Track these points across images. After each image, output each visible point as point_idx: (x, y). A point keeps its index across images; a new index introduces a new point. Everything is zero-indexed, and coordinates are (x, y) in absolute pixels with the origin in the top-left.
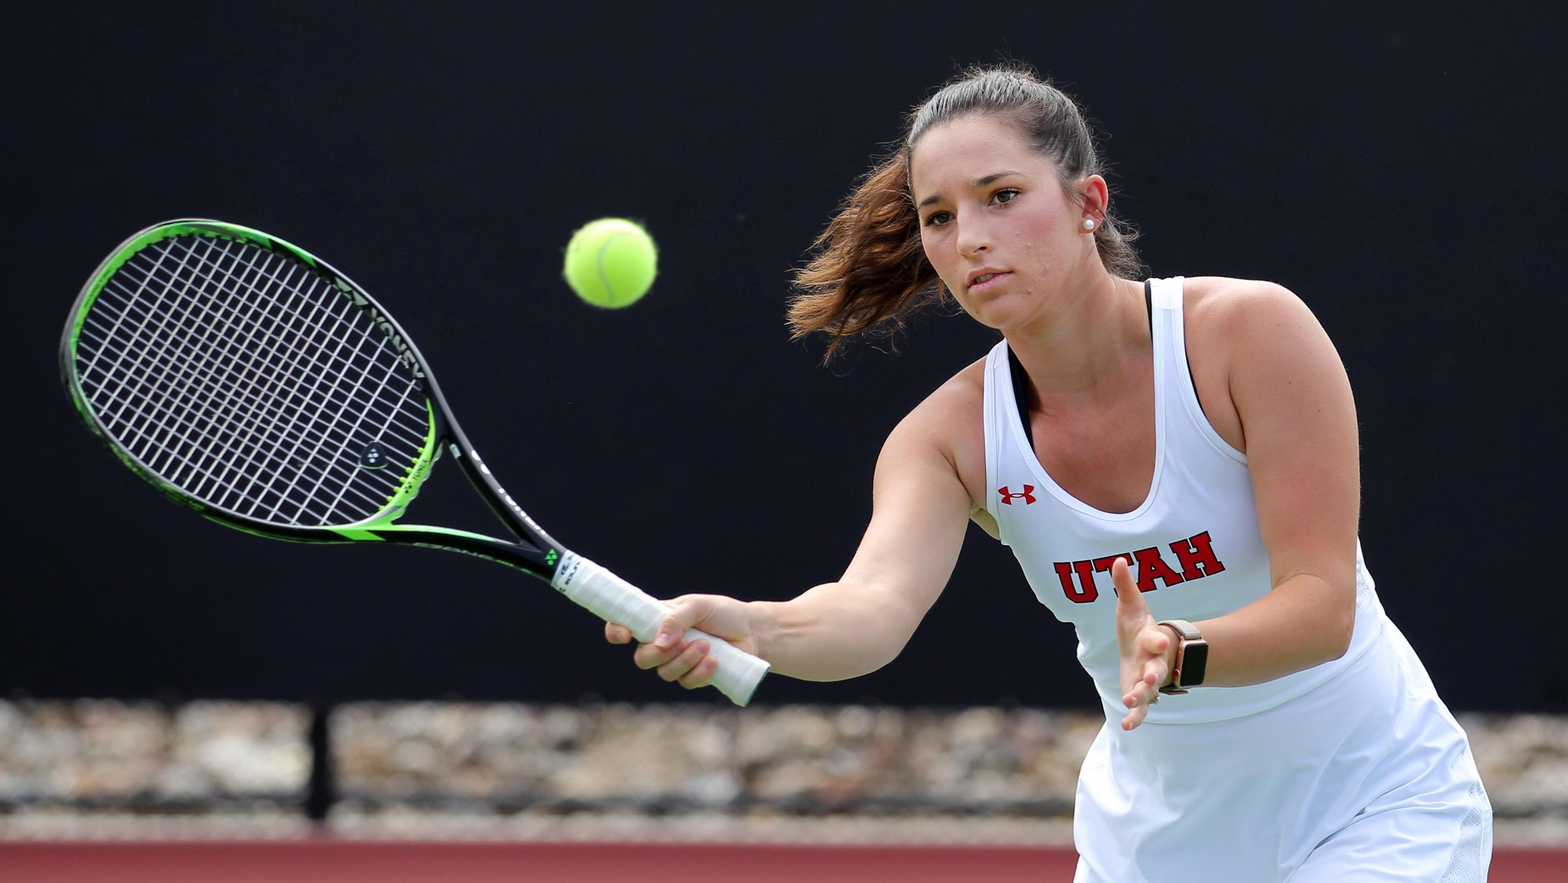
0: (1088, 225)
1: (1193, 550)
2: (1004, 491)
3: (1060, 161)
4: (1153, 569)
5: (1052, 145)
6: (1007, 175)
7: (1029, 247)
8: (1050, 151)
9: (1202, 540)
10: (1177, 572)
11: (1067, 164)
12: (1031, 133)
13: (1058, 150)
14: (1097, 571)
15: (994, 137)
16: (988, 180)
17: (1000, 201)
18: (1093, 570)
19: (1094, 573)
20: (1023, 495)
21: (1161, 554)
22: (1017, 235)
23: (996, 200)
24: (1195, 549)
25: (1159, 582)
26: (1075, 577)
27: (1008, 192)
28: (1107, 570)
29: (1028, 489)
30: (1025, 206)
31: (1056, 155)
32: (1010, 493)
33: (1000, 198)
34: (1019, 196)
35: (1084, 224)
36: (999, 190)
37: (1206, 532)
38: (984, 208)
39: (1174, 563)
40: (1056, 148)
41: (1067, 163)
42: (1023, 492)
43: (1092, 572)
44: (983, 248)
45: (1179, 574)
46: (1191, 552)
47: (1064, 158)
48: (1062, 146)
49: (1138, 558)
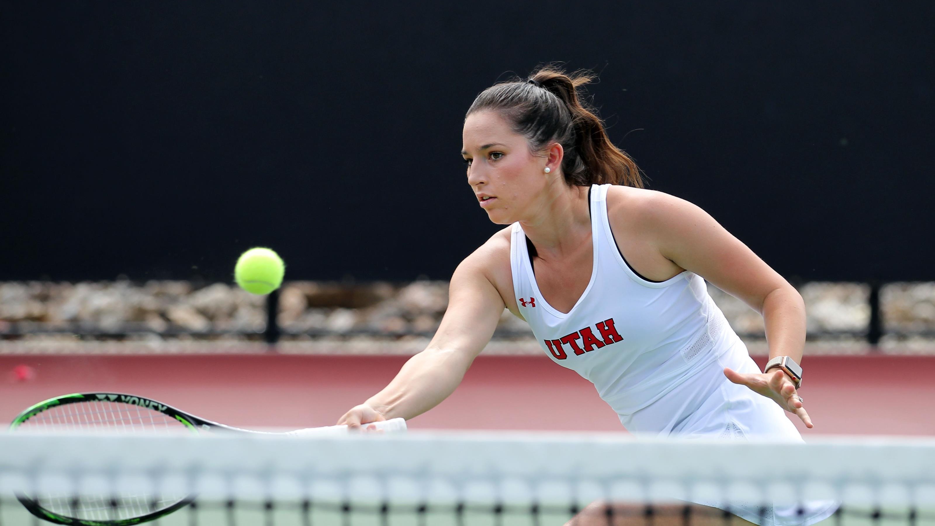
0: (546, 170)
1: (606, 328)
2: (522, 300)
3: (533, 137)
4: (590, 339)
5: (529, 128)
6: (497, 145)
7: (504, 185)
8: (526, 132)
9: (610, 322)
10: (601, 341)
11: (537, 139)
12: (516, 122)
13: (532, 131)
14: (564, 344)
15: (493, 123)
16: (486, 147)
17: (494, 157)
18: (561, 344)
19: (562, 345)
20: (530, 303)
21: (592, 331)
22: (499, 178)
23: (492, 157)
24: (607, 327)
25: (594, 346)
26: (554, 347)
27: (499, 154)
28: (568, 343)
29: (533, 300)
30: (504, 163)
31: (530, 134)
32: (525, 301)
33: (494, 156)
34: (503, 156)
35: (545, 170)
36: (495, 151)
37: (612, 319)
38: (487, 160)
39: (597, 334)
40: (531, 130)
41: (538, 137)
42: (530, 301)
43: (561, 345)
44: (482, 183)
45: (602, 341)
46: (606, 329)
47: (536, 135)
48: (536, 129)
49: (582, 334)
